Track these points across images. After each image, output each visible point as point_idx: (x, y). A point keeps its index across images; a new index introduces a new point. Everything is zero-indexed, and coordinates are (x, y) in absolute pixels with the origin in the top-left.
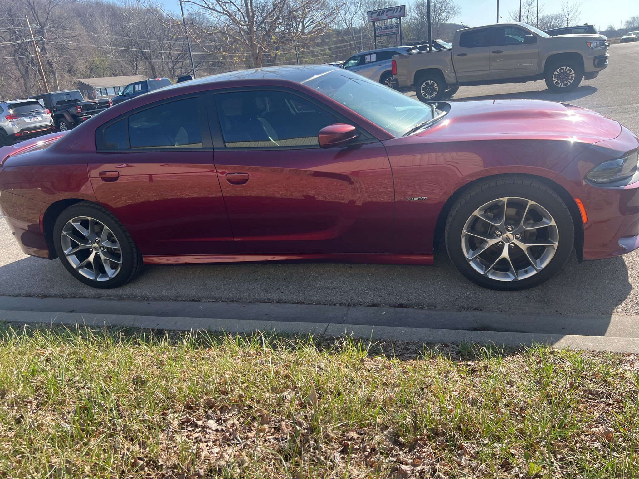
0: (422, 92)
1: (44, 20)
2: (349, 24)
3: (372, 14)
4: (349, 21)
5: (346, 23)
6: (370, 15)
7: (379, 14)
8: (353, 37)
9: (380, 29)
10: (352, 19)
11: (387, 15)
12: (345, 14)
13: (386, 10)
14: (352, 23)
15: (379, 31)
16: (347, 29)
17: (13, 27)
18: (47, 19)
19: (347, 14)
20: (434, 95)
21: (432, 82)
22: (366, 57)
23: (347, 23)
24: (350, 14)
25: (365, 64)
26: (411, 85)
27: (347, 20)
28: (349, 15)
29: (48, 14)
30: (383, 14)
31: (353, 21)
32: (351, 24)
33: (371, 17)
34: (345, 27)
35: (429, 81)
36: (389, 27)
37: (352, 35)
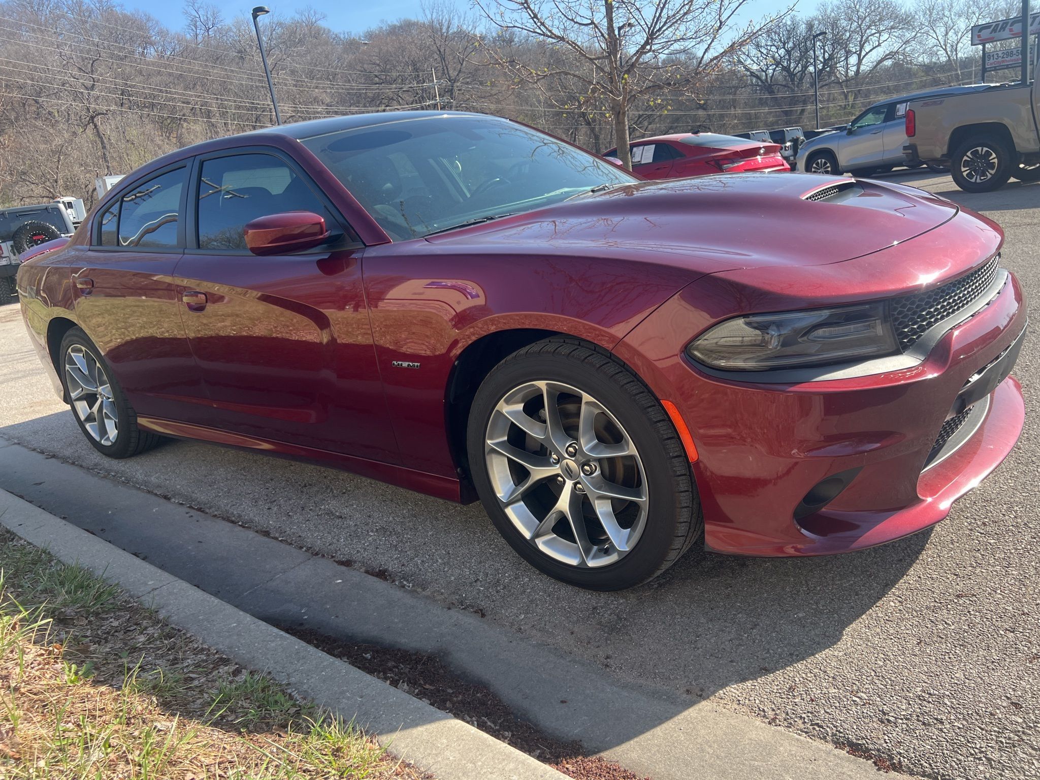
0: (963, 169)
1: (456, 73)
2: (951, 51)
3: (980, 31)
4: (952, 46)
5: (945, 50)
6: (976, 33)
7: (994, 31)
8: (958, 74)
9: (996, 56)
10: (958, 43)
11: (1011, 30)
12: (947, 34)
13: (1010, 22)
14: (959, 49)
15: (992, 61)
16: (947, 61)
17: (415, 85)
18: (460, 71)
19: (950, 34)
20: (989, 176)
21: (985, 149)
22: (898, 106)
23: (948, 50)
24: (956, 33)
25: (894, 119)
26: (943, 155)
27: (949, 45)
28: (954, 36)
29: (462, 64)
30: (1003, 28)
31: (960, 45)
32: (956, 50)
33: (979, 36)
34: (943, 59)
35: (979, 149)
36: (1015, 52)
37: (956, 70)
